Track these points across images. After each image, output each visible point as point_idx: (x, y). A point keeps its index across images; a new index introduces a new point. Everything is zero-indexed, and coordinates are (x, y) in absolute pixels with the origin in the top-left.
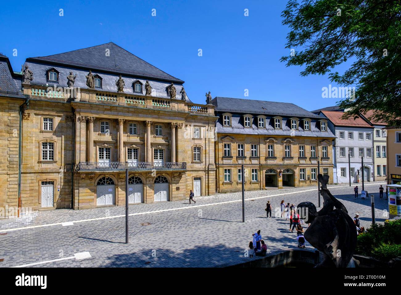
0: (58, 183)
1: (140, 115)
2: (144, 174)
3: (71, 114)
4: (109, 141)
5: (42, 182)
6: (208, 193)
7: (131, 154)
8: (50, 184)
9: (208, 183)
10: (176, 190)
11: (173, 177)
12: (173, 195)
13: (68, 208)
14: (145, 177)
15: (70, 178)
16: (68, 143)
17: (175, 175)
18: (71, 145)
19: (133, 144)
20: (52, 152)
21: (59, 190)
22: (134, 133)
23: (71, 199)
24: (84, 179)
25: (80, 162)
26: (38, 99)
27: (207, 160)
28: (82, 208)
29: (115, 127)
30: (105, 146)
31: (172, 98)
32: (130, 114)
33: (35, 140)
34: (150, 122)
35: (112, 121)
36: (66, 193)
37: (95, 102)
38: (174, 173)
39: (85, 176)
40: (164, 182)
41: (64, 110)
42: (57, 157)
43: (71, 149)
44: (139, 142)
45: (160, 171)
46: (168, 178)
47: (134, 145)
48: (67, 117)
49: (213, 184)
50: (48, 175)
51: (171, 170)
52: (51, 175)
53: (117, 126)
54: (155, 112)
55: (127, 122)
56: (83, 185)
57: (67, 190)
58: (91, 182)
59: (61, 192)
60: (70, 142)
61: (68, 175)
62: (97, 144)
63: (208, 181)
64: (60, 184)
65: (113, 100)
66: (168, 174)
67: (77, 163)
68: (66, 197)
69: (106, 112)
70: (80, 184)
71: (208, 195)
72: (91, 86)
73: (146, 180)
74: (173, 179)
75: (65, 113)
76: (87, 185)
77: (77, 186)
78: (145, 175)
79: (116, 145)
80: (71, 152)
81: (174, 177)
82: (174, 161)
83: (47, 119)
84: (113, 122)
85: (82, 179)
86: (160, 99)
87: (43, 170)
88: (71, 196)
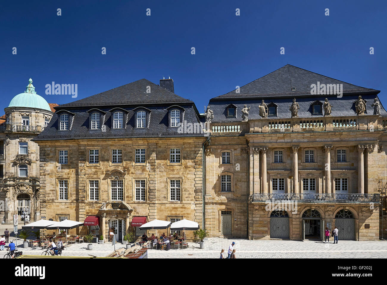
2: (322, 207)
3: (246, 146)
5: (221, 212)
7: (307, 184)
8: (228, 214)
10: (366, 228)
11: (360, 211)
12: (360, 234)
13: (246, 239)
14: (324, 211)
15: (245, 208)
16: (244, 175)
17: (363, 210)
18: (246, 177)
20: (230, 184)
21: (235, 220)
22: (311, 161)
23: (246, 229)
24: (257, 210)
25: (253, 194)
26: (218, 135)
29: (289, 156)
30: (278, 176)
31: (359, 115)
32: (306, 140)
33: (216, 174)
35: (286, 150)
36: (242, 223)
37: (268, 131)
38: (362, 206)
39: (258, 207)
40: (348, 217)
41: (239, 143)
42: (234, 188)
43: (246, 180)
46: (355, 212)
48: (242, 150)
51: (358, 203)
53: (291, 155)
54: (336, 134)
55: (302, 150)
56: (256, 216)
57: (243, 220)
58: (265, 213)
59: (237, 222)
60: (245, 174)
61: (244, 205)
62: (270, 174)
64: (237, 215)
66: (353, 208)
67: (251, 194)
68: (242, 227)
69: (279, 141)
70: (254, 215)
72: (263, 115)
74: (360, 214)
75: (240, 146)
76: (260, 216)
77: (251, 216)
78: (323, 209)
79: (290, 175)
80: (246, 183)
81: (362, 211)
82: (363, 192)
83: (225, 153)
85: (256, 210)
87: (222, 201)
88: (246, 226)
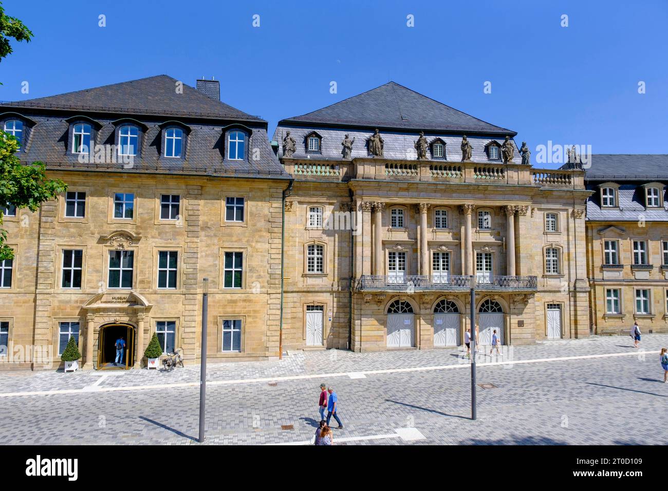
0: (328, 309)
1: (454, 195)
2: (462, 296)
3: (348, 199)
4: (405, 241)
5: (308, 306)
6: (576, 334)
7: (438, 261)
8: (318, 310)
9: (576, 315)
10: (518, 326)
11: (511, 301)
12: (512, 335)
13: (344, 349)
14: (464, 302)
15: (346, 300)
16: (344, 246)
17: (515, 300)
18: (348, 249)
19: (441, 245)
20: (321, 259)
21: (330, 320)
22: (443, 227)
23: (347, 335)
24: (368, 302)
25: (362, 276)
26: (303, 179)
27: (573, 271)
28: (366, 351)
29: (413, 217)
30: (398, 249)
31: (508, 163)
32: (439, 195)
33: (299, 242)
34: (470, 207)
35: (409, 208)
36: (340, 324)
37: (384, 178)
38: (515, 295)
39: (371, 298)
40: (494, 311)
41: (338, 194)
42: (328, 267)
43: (347, 254)
44: (452, 240)
45: (492, 292)
46: (503, 303)
47: (444, 246)
48: (343, 205)
49: (585, 316)
50: (315, 296)
51: (510, 290)
52: (320, 296)
53: (417, 216)
54: (479, 189)
55: (432, 209)
56: (367, 313)
57: (342, 320)
58: (379, 308)
59: (333, 322)
60: (347, 243)
61: (344, 295)
62: (386, 246)
63: (575, 310)
64: (332, 311)
65: (410, 173)
66: (502, 297)
67: (358, 276)
68: (341, 330)
69: (401, 193)
70: (362, 311)
71: (576, 338)
72: (378, 153)
73: (465, 307)
74: (512, 306)
75: (340, 199)
76: (373, 312)
77: (358, 313)
78: (463, 298)
79: (415, 247)
80: (347, 259)
81: (514, 302)
82: (513, 274)
83: (314, 209)
84: (411, 208)
85: (366, 302)
86: (486, 166)
87: (308, 288)
88: (348, 329)
